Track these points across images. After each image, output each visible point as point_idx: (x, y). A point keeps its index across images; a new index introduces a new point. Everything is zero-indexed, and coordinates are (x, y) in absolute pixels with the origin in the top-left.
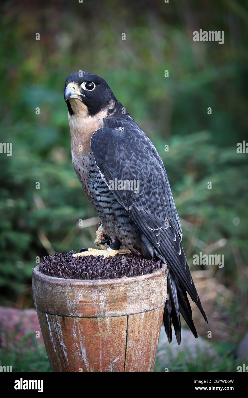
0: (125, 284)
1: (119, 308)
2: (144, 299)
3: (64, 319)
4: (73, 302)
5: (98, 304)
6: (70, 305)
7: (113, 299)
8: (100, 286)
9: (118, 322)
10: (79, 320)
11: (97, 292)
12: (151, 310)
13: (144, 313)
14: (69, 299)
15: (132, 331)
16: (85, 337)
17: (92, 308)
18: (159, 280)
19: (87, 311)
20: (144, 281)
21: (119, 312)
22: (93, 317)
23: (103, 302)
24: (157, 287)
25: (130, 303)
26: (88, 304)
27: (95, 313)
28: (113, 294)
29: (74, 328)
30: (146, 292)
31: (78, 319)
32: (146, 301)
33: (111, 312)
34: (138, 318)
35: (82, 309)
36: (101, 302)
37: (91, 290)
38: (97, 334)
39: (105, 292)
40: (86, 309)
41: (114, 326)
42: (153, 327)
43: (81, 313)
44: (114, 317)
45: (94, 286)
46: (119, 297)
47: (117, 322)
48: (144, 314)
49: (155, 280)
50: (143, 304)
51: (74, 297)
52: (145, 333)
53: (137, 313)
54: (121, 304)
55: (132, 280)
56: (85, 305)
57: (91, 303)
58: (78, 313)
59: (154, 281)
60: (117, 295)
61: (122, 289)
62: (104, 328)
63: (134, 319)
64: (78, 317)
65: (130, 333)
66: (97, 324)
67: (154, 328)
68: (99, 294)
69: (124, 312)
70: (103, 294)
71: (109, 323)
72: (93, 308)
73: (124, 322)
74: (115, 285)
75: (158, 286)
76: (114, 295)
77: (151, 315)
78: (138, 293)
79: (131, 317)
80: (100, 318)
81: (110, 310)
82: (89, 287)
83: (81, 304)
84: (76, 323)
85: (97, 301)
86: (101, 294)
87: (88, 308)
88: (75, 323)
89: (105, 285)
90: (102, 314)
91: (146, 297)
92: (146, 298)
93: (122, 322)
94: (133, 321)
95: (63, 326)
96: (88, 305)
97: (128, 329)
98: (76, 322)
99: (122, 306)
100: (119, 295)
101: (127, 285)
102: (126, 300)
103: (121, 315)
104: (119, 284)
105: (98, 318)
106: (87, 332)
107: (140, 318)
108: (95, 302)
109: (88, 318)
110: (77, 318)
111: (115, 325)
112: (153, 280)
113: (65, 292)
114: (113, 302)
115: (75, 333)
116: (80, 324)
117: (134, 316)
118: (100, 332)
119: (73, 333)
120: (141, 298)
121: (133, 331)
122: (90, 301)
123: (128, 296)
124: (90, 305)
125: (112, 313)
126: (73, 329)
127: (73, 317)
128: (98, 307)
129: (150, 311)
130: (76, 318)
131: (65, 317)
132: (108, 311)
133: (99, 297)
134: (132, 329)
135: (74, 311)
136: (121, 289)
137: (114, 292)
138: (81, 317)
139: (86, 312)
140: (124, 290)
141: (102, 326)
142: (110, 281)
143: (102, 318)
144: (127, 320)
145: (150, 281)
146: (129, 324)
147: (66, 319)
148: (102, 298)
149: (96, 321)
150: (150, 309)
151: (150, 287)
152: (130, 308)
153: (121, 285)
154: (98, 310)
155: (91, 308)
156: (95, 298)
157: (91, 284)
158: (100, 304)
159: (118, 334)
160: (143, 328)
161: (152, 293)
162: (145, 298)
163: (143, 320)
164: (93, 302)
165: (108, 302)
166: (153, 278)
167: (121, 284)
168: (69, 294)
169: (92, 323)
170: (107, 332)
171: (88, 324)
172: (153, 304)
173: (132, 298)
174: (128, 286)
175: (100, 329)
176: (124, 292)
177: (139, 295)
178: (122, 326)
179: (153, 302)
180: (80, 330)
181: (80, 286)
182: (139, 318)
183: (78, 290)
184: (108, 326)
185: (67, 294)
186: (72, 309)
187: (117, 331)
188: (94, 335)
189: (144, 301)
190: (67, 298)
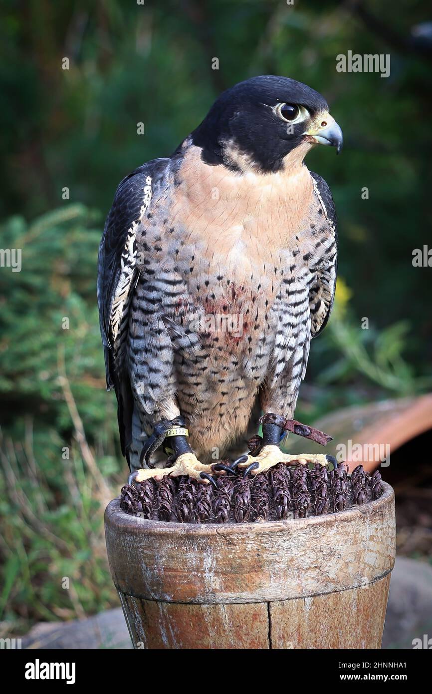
0: (258, 535)
1: (246, 585)
2: (307, 569)
3: (143, 604)
4: (152, 569)
5: (199, 575)
6: (148, 574)
7: (231, 567)
8: (203, 537)
9: (246, 616)
10: (168, 608)
11: (196, 549)
12: (330, 593)
13: (310, 598)
14: (145, 563)
15: (283, 635)
16: (183, 644)
17: (189, 583)
18: (350, 529)
19: (180, 590)
20: (305, 530)
21: (246, 595)
22: (192, 603)
23: (210, 571)
24: (343, 543)
25: (272, 575)
26: (181, 574)
27: (196, 595)
28: (231, 556)
29: (162, 623)
30: (312, 555)
31: (166, 606)
32: (313, 574)
33: (230, 594)
34: (296, 608)
35: (169, 584)
36: (207, 571)
37: (185, 546)
38: (205, 639)
39: (214, 550)
40: (178, 585)
41: (238, 624)
42: (341, 628)
43: (168, 593)
44: (236, 605)
45: (190, 538)
46: (244, 562)
47: (243, 616)
48: (309, 601)
49: (335, 528)
50: (306, 580)
51: (153, 559)
52: (316, 641)
53: (291, 599)
54: (250, 576)
55: (275, 526)
56: (175, 577)
57: (186, 574)
58: (163, 592)
59: (331, 532)
60: (240, 558)
61: (251, 545)
62: (218, 628)
63: (284, 612)
64: (165, 601)
65: (277, 640)
66: (203, 618)
67: (344, 631)
68: (201, 554)
69: (257, 595)
70: (209, 554)
71: (227, 616)
72: (191, 583)
73: (262, 617)
74: (235, 537)
75: (346, 541)
76: (233, 558)
77: (331, 602)
78: (289, 554)
79: (275, 607)
80: (207, 606)
81: (227, 588)
82: (181, 538)
83: (167, 573)
84: (164, 615)
85: (198, 569)
86: (205, 554)
87: (182, 583)
88: (162, 614)
89: (213, 535)
90: (210, 597)
91: (312, 564)
92: (312, 566)
93: (256, 616)
94: (282, 615)
95: (143, 619)
96: (180, 576)
97: (272, 632)
98: (163, 611)
99: (254, 583)
100: (244, 558)
101: (262, 537)
102: (262, 570)
103: (253, 600)
104: (242, 534)
105: (203, 606)
106: (185, 633)
107: (300, 610)
108: (195, 571)
109: (184, 606)
110: (165, 604)
111: (240, 622)
112: (329, 529)
113: (138, 547)
114: (231, 573)
115: (164, 634)
116: (171, 617)
117: (283, 605)
118: (210, 634)
119: (161, 635)
120: (298, 567)
121: (285, 635)
122: (184, 569)
123: (266, 561)
124: (186, 577)
125: (232, 595)
126: (160, 626)
127: (157, 601)
128: (201, 581)
129: (324, 594)
130: (162, 604)
131: (145, 600)
132: (222, 591)
133: (201, 560)
134: (282, 632)
135: (155, 588)
136: (249, 546)
137: (233, 551)
138: (170, 603)
139: (177, 591)
140: (256, 547)
141: (213, 623)
142: (223, 528)
143: (212, 606)
144: (267, 612)
145: (321, 530)
146: (273, 621)
147: (146, 604)
148: (208, 562)
149: (200, 612)
150: (326, 592)
151: (322, 543)
152: (271, 588)
153: (248, 537)
154: (202, 589)
155: (186, 583)
156: (194, 563)
157: (184, 533)
158: (204, 575)
159: (249, 641)
160: (311, 631)
161: (328, 558)
162: (310, 567)
163: (307, 614)
164: (189, 571)
165: (221, 573)
166: (330, 524)
167: (248, 535)
168: (145, 551)
169: (193, 615)
170: (224, 635)
171: (185, 618)
172: (333, 579)
173: (277, 566)
174: (265, 540)
175: (210, 628)
176: (257, 552)
177: (292, 560)
178: (257, 624)
179: (332, 575)
180: (173, 628)
181: (164, 535)
182: (297, 610)
183: (160, 543)
184: (226, 623)
185: (142, 552)
186: (152, 585)
187: (247, 634)
188: (200, 642)
189: (308, 574)
190: (141, 559)
